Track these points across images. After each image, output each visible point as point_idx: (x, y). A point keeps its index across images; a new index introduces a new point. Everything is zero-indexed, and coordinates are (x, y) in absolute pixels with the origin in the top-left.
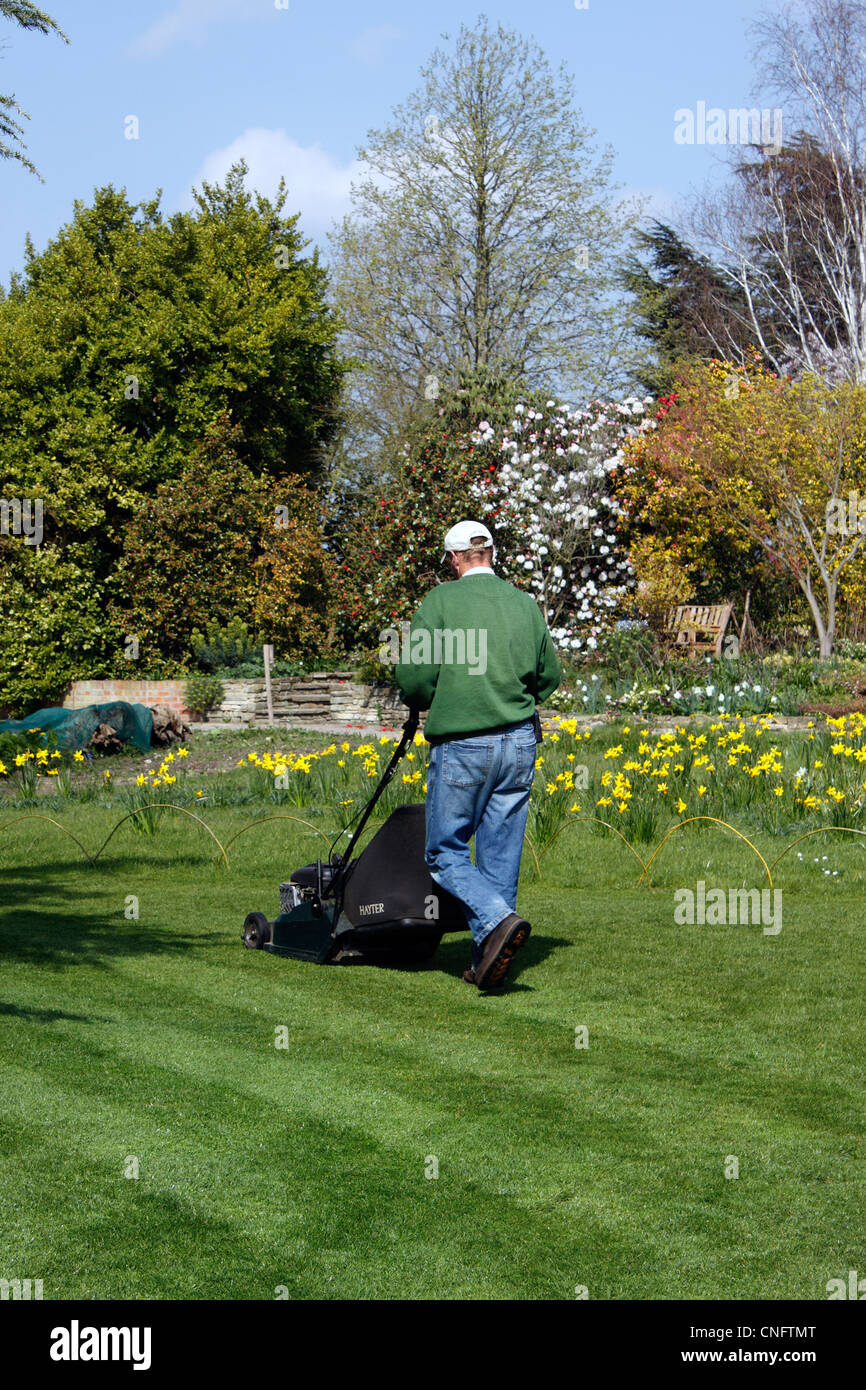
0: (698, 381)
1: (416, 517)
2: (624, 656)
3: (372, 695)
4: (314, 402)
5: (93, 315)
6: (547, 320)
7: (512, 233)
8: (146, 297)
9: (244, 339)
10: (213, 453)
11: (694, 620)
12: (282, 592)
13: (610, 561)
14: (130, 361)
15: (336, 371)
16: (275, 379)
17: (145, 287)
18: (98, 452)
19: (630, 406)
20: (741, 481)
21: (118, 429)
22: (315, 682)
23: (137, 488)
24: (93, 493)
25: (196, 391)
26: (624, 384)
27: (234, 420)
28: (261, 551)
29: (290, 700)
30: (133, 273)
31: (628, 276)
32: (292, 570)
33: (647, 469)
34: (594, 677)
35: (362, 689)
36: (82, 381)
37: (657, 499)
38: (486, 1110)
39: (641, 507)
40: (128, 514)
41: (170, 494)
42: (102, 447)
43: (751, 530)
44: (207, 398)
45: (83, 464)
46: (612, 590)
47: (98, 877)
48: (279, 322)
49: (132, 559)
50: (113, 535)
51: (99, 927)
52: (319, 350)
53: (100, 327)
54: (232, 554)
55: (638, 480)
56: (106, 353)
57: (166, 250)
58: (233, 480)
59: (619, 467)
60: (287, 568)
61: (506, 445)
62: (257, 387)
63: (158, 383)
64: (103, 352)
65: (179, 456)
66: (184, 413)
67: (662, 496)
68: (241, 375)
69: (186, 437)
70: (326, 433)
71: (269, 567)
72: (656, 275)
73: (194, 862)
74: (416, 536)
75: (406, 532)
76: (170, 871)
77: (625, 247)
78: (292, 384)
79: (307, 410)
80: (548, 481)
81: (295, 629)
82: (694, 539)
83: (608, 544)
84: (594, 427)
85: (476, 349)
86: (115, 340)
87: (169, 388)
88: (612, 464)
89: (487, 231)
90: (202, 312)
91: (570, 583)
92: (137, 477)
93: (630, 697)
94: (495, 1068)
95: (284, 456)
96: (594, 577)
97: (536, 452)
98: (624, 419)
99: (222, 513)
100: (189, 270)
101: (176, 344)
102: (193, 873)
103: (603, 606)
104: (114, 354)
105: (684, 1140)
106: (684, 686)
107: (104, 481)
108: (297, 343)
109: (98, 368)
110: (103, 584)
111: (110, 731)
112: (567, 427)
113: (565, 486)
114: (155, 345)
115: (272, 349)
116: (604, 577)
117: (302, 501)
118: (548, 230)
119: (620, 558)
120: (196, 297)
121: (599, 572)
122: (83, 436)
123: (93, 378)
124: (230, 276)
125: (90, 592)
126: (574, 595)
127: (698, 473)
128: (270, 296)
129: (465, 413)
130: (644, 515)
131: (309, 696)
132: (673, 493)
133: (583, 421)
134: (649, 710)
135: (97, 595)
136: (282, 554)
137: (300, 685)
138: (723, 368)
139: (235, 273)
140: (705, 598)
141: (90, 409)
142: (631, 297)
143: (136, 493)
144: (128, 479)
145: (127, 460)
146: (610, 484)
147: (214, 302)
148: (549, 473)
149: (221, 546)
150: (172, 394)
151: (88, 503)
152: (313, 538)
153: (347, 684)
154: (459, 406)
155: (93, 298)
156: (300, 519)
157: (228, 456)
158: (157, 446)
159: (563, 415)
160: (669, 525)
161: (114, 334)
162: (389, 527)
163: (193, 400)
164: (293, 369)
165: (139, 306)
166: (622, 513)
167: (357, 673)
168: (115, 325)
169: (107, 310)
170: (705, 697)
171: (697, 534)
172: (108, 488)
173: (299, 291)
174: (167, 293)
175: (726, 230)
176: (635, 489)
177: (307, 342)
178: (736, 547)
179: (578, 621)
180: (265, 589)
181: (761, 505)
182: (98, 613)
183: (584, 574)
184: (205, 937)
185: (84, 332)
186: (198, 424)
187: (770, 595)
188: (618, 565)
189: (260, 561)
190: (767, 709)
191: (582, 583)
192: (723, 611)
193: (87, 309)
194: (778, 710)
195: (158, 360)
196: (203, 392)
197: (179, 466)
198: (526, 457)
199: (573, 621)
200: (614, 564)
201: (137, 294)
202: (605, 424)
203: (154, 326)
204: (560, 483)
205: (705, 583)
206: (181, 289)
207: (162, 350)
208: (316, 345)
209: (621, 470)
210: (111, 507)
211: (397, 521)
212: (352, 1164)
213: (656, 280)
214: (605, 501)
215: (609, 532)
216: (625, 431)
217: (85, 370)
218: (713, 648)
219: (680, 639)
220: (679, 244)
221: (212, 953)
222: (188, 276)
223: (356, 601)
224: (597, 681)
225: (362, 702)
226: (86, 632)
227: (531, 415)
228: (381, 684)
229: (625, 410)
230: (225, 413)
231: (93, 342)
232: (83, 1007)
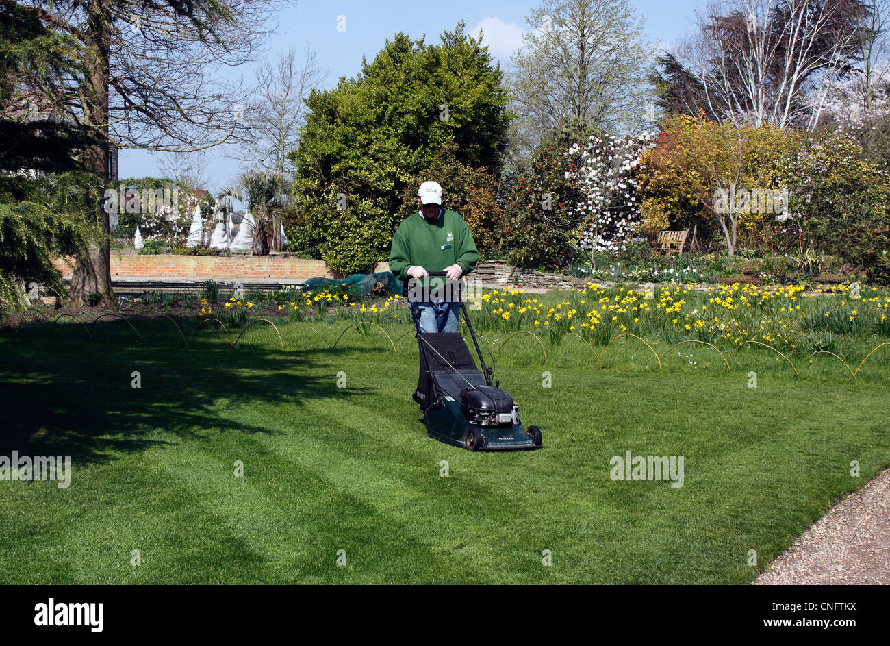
0: (674, 124)
1: (536, 187)
2: (633, 255)
3: (514, 271)
4: (495, 133)
5: (391, 92)
6: (612, 97)
7: (597, 58)
8: (416, 84)
9: (460, 103)
10: (445, 157)
11: (670, 238)
12: (475, 222)
13: (633, 209)
14: (407, 113)
15: (505, 119)
16: (475, 122)
17: (416, 79)
18: (391, 156)
19: (644, 136)
20: (694, 173)
21: (401, 145)
22: (489, 264)
23: (409, 173)
24: (389, 175)
25: (438, 127)
26: (648, 128)
27: (455, 141)
28: (466, 203)
29: (476, 273)
30: (411, 72)
31: (651, 77)
32: (480, 212)
33: (651, 166)
34: (619, 264)
35: (509, 268)
36: (385, 122)
37: (654, 180)
38: (445, 492)
39: (647, 184)
40: (405, 184)
41: (425, 176)
42: (393, 153)
43: (698, 196)
44: (443, 131)
45: (384, 161)
46: (633, 223)
47: (333, 357)
48: (477, 95)
49: (407, 205)
50: (398, 195)
51: (311, 383)
52: (498, 109)
53: (394, 97)
54: (452, 204)
55: (647, 171)
56: (397, 110)
57: (426, 62)
58: (454, 169)
59: (637, 165)
60: (478, 210)
61: (584, 155)
62: (466, 126)
63: (420, 123)
64: (395, 109)
65: (430, 158)
66: (432, 137)
67: (656, 179)
68: (459, 120)
69: (433, 149)
70: (502, 147)
71: (470, 210)
72: (665, 77)
73: (380, 350)
74: (536, 196)
75: (531, 194)
76: (368, 355)
77: (649, 64)
78: (484, 125)
79: (491, 137)
80: (604, 171)
81: (481, 239)
82: (671, 199)
83: (632, 201)
84: (627, 146)
85: (579, 111)
86: (401, 104)
87: (426, 127)
88: (634, 164)
89: (585, 56)
90: (441, 90)
91: (614, 220)
92: (410, 168)
93: (635, 273)
94: (465, 467)
95: (479, 158)
96: (625, 217)
97: (599, 158)
98: (641, 143)
99: (448, 185)
100: (436, 71)
101: (428, 106)
102: (379, 356)
103: (629, 231)
104: (400, 110)
105: (543, 513)
106: (661, 269)
107: (394, 169)
108: (487, 105)
109: (393, 117)
110: (393, 217)
111: (381, 285)
112: (614, 146)
113: (612, 174)
114: (419, 106)
115: (474, 108)
116: (630, 217)
117: (486, 179)
118: (614, 56)
119: (637, 208)
120: (439, 84)
121: (628, 215)
122: (385, 148)
123: (390, 121)
124: (456, 74)
125: (387, 220)
126: (615, 225)
127: (674, 168)
128: (474, 83)
129: (567, 140)
130: (648, 188)
131: (486, 270)
132: (661, 178)
133: (622, 143)
134: (642, 280)
135: (390, 222)
136: (476, 204)
137: (482, 265)
138: (687, 119)
139: (458, 73)
140: (674, 227)
141: (388, 136)
142: (653, 87)
143: (409, 175)
144: (406, 168)
145: (405, 160)
146: (633, 173)
147: (447, 86)
148: (604, 168)
149: (447, 200)
150: (427, 129)
151: (386, 179)
152: (490, 197)
153: (503, 266)
154: (564, 136)
155: (391, 84)
156: (484, 188)
157: (452, 158)
158: (419, 153)
159: (612, 141)
160: (659, 193)
161: (401, 101)
162: (523, 191)
163: (436, 132)
164: (484, 118)
165: (412, 88)
166: (639, 187)
167: (509, 260)
168: (401, 97)
169: (397, 90)
170: (669, 274)
171: (673, 198)
172: (396, 172)
173: (488, 81)
174: (425, 82)
175: (695, 55)
176: (644, 175)
177: (491, 106)
178: (690, 204)
179: (617, 237)
180: (467, 221)
181: (705, 184)
182: (391, 231)
183: (620, 216)
184: (362, 389)
185: (386, 100)
186: (439, 143)
187: (708, 227)
188: (637, 212)
189: (465, 208)
190: (699, 281)
191: (620, 220)
192: (683, 235)
193: (388, 89)
194: (704, 281)
195: (420, 113)
196: (441, 128)
197: (429, 163)
198: (594, 160)
199: (615, 238)
200: (635, 211)
201: (412, 83)
202: (632, 145)
203: (419, 97)
204: (610, 172)
205: (675, 221)
206: (432, 80)
207: (422, 108)
208: (495, 107)
209: (638, 166)
210: (397, 182)
211: (527, 189)
212: (355, 523)
213: (665, 79)
214: (630, 181)
215: (632, 196)
216: (642, 148)
217: (387, 117)
218: (678, 251)
219: (663, 247)
220: (677, 63)
221: (359, 399)
222: (435, 74)
223: (507, 226)
224: (619, 266)
225: (509, 274)
226: (385, 239)
227: (597, 140)
228: (519, 266)
229: (641, 138)
230: (451, 138)
231: (391, 105)
232: (277, 426)
